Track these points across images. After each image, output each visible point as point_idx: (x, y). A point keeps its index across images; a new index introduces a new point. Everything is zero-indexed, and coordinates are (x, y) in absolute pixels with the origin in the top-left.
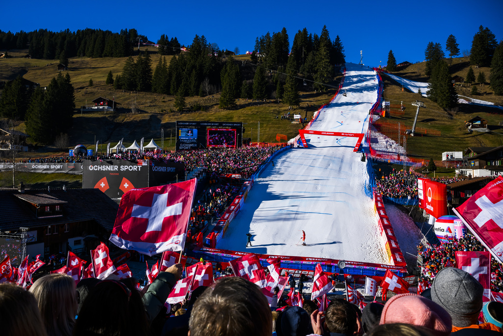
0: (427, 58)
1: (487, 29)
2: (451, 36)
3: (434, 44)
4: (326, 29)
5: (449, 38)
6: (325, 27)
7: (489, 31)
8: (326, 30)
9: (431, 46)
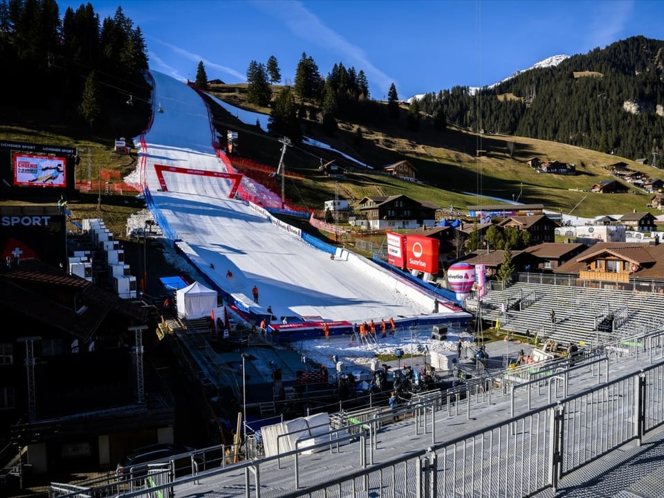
0: (249, 80)
1: (311, 59)
2: (273, 57)
3: (258, 64)
4: (122, 12)
5: (270, 60)
6: (120, 9)
7: (312, 60)
8: (122, 15)
9: (254, 65)
